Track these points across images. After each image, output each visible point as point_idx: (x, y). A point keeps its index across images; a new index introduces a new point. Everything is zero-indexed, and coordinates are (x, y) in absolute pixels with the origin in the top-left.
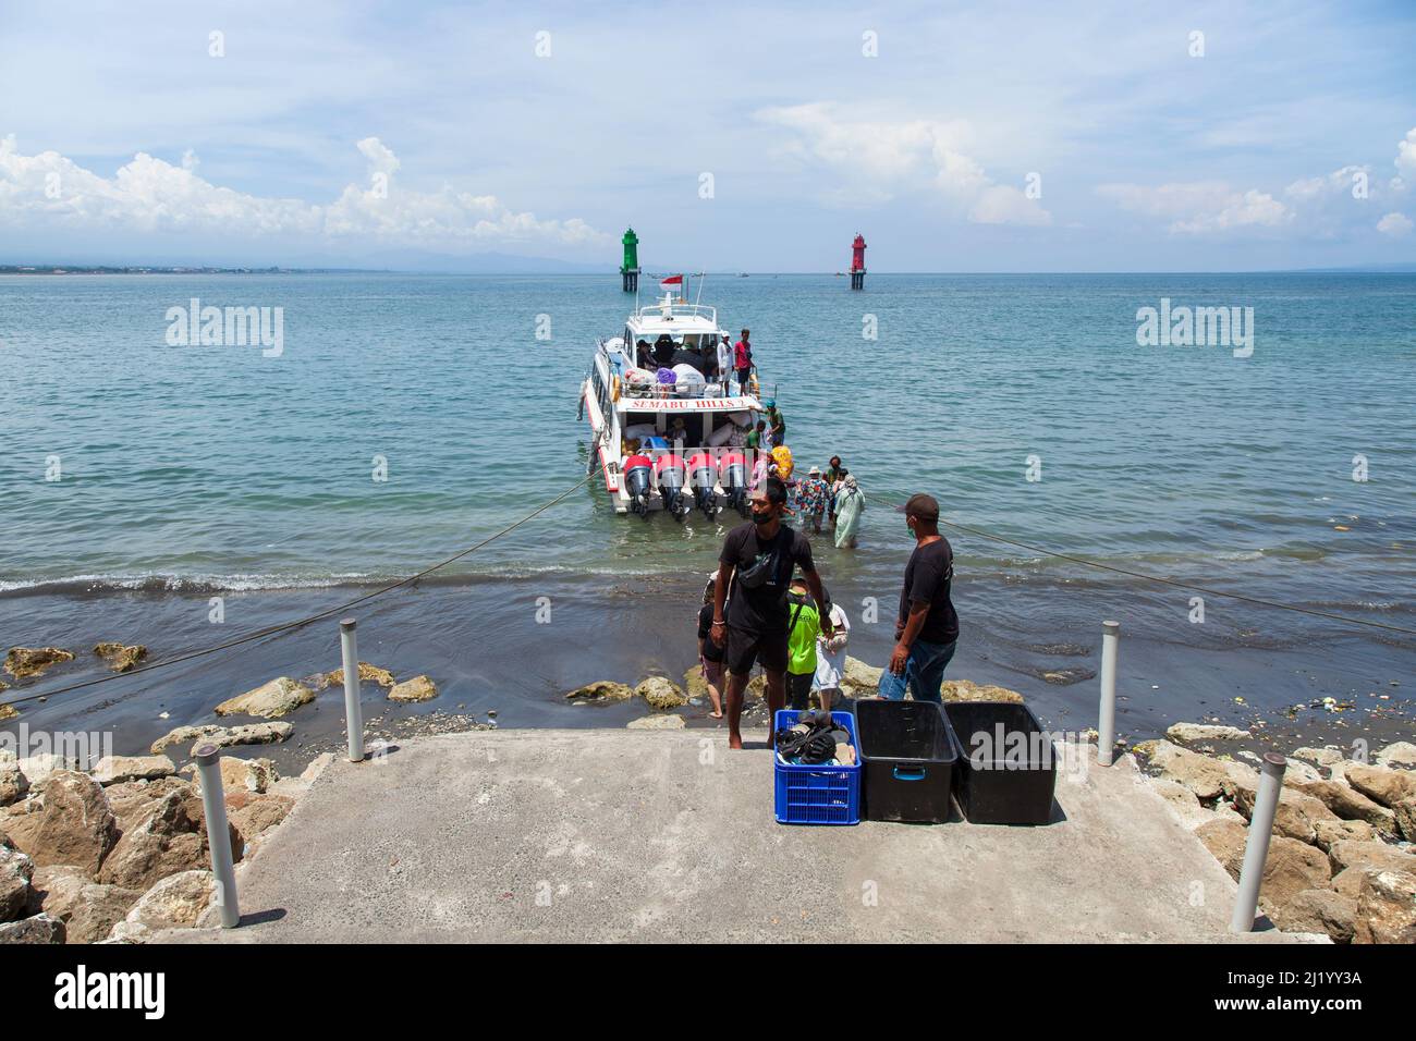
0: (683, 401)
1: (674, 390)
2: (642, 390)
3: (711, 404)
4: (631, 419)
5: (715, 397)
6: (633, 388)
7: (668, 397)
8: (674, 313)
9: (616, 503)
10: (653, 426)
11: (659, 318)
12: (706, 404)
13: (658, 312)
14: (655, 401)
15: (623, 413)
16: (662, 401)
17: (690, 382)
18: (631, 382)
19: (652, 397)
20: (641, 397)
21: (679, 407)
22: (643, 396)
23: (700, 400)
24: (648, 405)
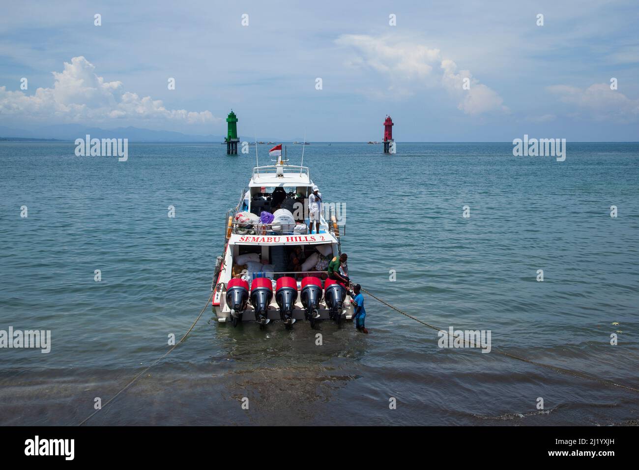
0: (277, 237)
1: (271, 228)
2: (248, 228)
3: (298, 239)
4: (242, 250)
5: (302, 234)
6: (241, 227)
7: (266, 234)
8: (285, 172)
9: (219, 314)
10: (258, 256)
11: (274, 175)
12: (294, 239)
13: (273, 170)
14: (256, 236)
15: (235, 246)
16: (261, 237)
17: (283, 223)
18: (239, 222)
19: (255, 234)
20: (247, 234)
21: (273, 242)
22: (248, 233)
23: (290, 236)
24: (251, 239)
